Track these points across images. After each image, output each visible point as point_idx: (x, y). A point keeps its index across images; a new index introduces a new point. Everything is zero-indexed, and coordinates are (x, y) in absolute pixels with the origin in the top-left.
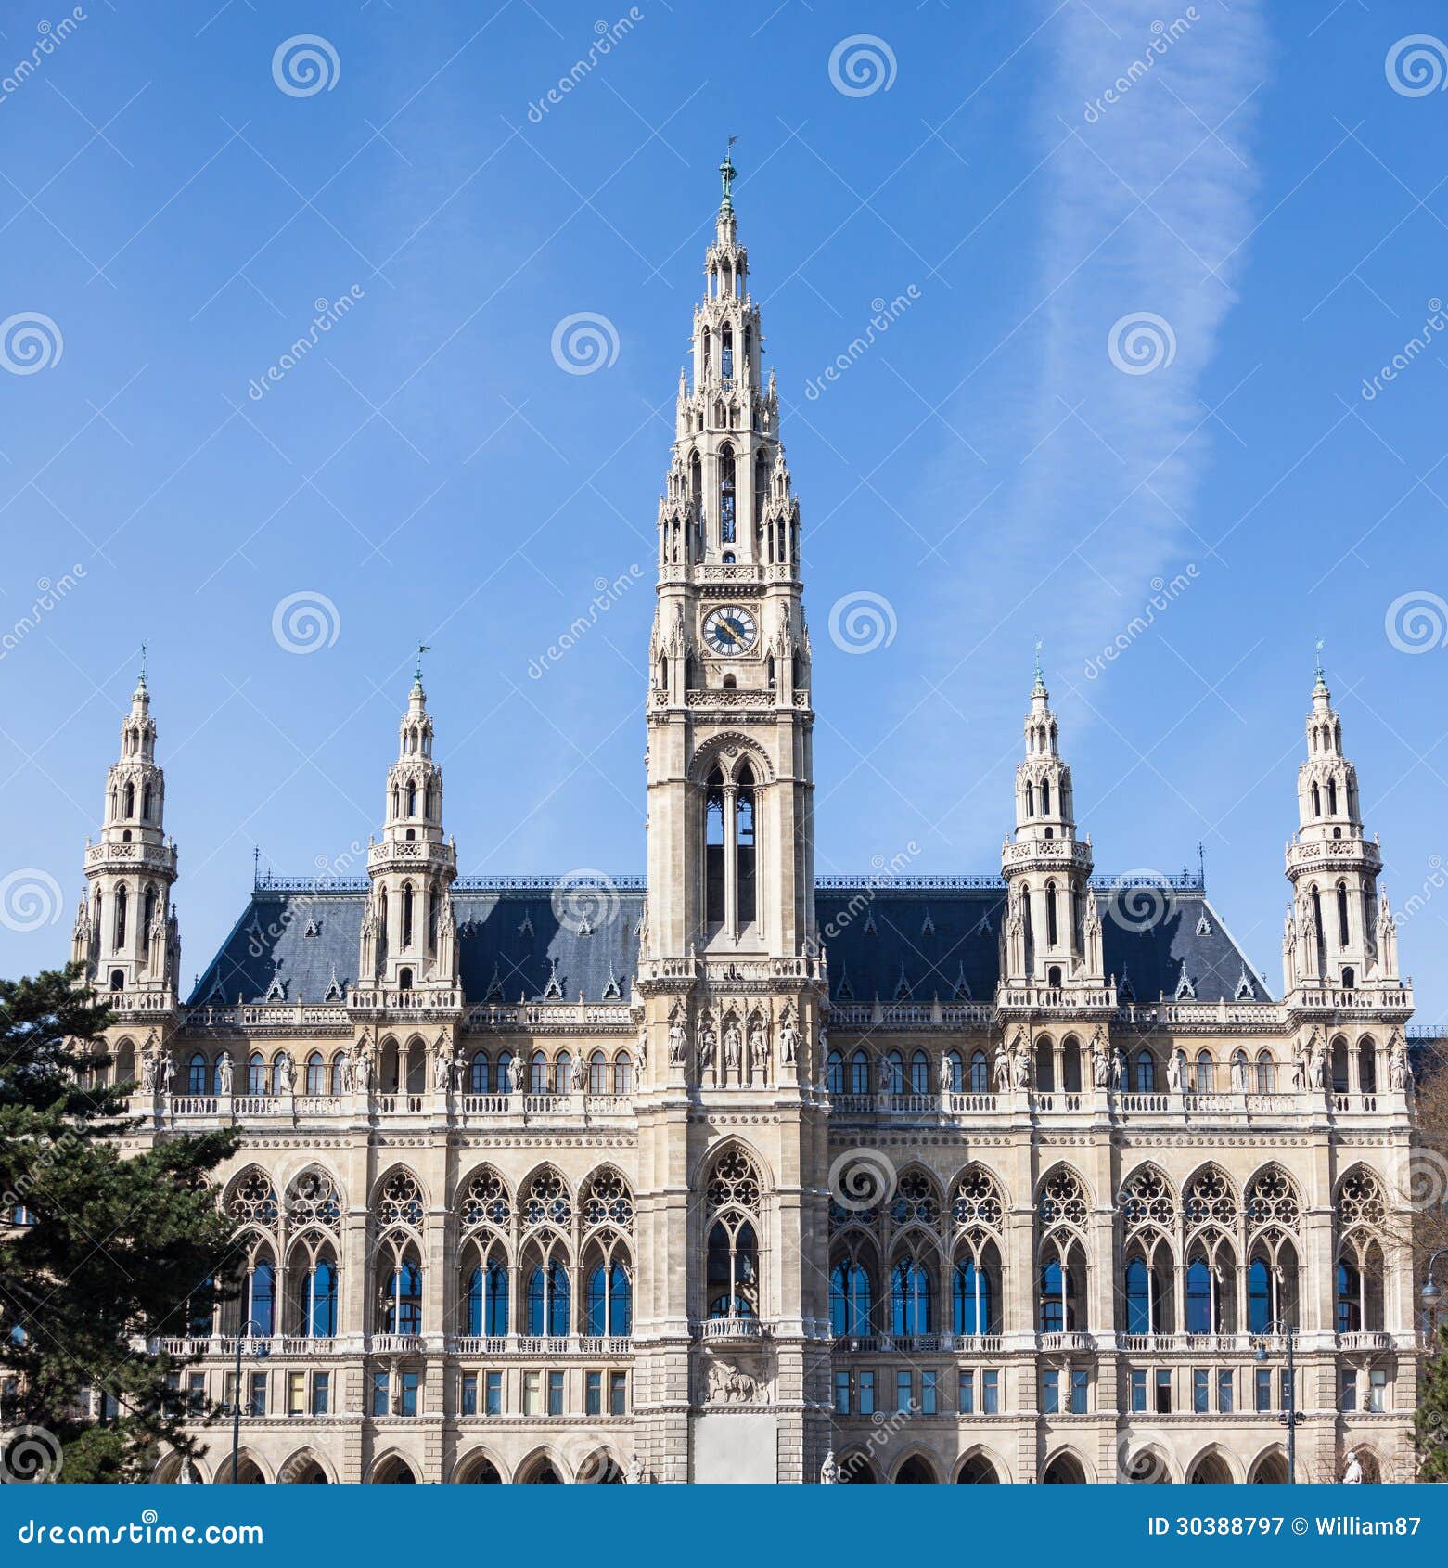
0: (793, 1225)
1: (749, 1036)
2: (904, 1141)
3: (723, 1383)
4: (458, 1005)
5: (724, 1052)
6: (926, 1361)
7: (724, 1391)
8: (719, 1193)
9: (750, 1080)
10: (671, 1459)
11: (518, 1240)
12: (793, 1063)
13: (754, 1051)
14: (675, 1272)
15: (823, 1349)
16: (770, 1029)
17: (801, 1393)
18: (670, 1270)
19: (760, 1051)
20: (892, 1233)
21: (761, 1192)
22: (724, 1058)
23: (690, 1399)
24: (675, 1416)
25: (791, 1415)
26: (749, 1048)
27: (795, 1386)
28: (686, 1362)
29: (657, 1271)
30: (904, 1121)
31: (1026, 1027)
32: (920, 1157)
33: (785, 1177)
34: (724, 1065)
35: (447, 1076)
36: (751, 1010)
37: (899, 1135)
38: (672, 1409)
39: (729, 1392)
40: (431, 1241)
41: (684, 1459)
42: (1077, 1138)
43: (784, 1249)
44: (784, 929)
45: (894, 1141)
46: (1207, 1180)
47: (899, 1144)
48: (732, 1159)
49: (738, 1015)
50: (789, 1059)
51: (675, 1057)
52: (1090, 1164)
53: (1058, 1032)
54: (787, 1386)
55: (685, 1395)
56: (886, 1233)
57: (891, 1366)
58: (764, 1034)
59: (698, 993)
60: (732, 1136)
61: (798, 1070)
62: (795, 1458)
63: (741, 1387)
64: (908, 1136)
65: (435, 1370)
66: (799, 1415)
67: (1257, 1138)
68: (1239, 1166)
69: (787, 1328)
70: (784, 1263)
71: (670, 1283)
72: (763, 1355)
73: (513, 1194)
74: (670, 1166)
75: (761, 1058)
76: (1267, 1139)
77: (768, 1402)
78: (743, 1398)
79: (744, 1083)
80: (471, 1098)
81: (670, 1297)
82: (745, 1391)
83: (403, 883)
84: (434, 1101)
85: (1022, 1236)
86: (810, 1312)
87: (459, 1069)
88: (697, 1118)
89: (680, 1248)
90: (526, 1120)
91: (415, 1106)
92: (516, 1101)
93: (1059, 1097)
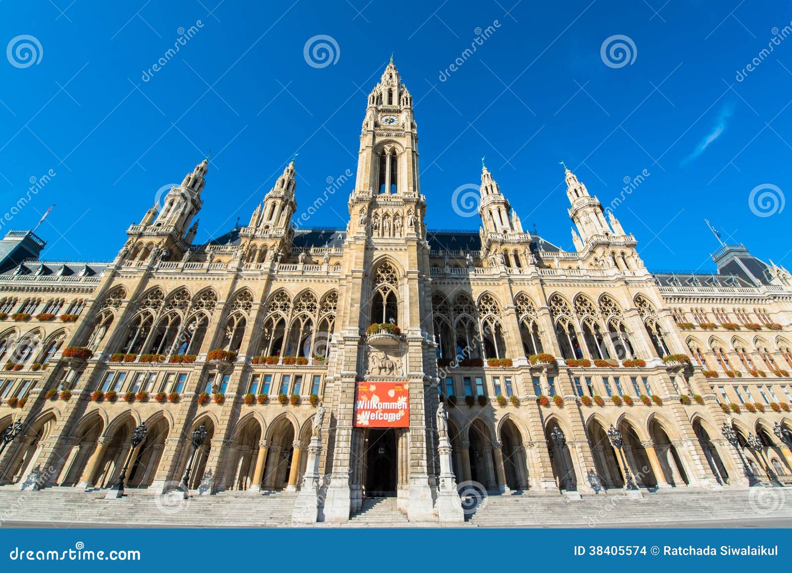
0: (414, 287)
1: (394, 221)
2: (457, 283)
3: (377, 364)
4: (283, 233)
5: (383, 225)
6: (477, 372)
7: (378, 369)
8: (379, 279)
9: (394, 235)
10: (343, 406)
11: (291, 317)
12: (413, 226)
13: (396, 226)
14: (354, 306)
15: (432, 350)
16: (403, 218)
17: (422, 369)
18: (352, 305)
19: (398, 226)
20: (455, 318)
21: (398, 278)
22: (383, 228)
23: (357, 371)
24: (348, 380)
25: (416, 380)
26: (394, 225)
27: (418, 364)
28: (356, 350)
29: (345, 309)
30: (456, 277)
31: (499, 246)
32: (464, 289)
33: (410, 267)
34: (383, 230)
35: (273, 256)
36: (395, 212)
37: (455, 281)
38: (346, 376)
39: (380, 369)
40: (251, 317)
41: (351, 406)
42: (526, 282)
43: (411, 297)
44: (408, 186)
45: (453, 283)
46: (580, 299)
47: (455, 284)
48: (385, 265)
49: (389, 214)
50: (411, 225)
51: (361, 223)
52: (533, 291)
53: (511, 249)
54: (414, 364)
55: (355, 368)
56: (453, 318)
57: (460, 374)
58: (400, 220)
59: (373, 204)
60: (386, 255)
61: (415, 228)
62: (419, 406)
63: (387, 366)
64: (458, 281)
65: (238, 371)
66: (421, 380)
67: (596, 284)
68: (593, 294)
69: (413, 334)
70: (410, 304)
71: (351, 312)
72: (400, 350)
73: (292, 299)
74: (355, 262)
75: (399, 228)
76: (600, 284)
77: (403, 375)
78: (388, 373)
79: (392, 236)
80: (282, 265)
81: (351, 318)
82: (390, 369)
83: (273, 202)
84: (267, 264)
85: (512, 317)
86: (425, 329)
87: (279, 255)
88: (369, 248)
89: (358, 296)
90: (303, 272)
91: (259, 267)
92: (300, 266)
93: (515, 270)
